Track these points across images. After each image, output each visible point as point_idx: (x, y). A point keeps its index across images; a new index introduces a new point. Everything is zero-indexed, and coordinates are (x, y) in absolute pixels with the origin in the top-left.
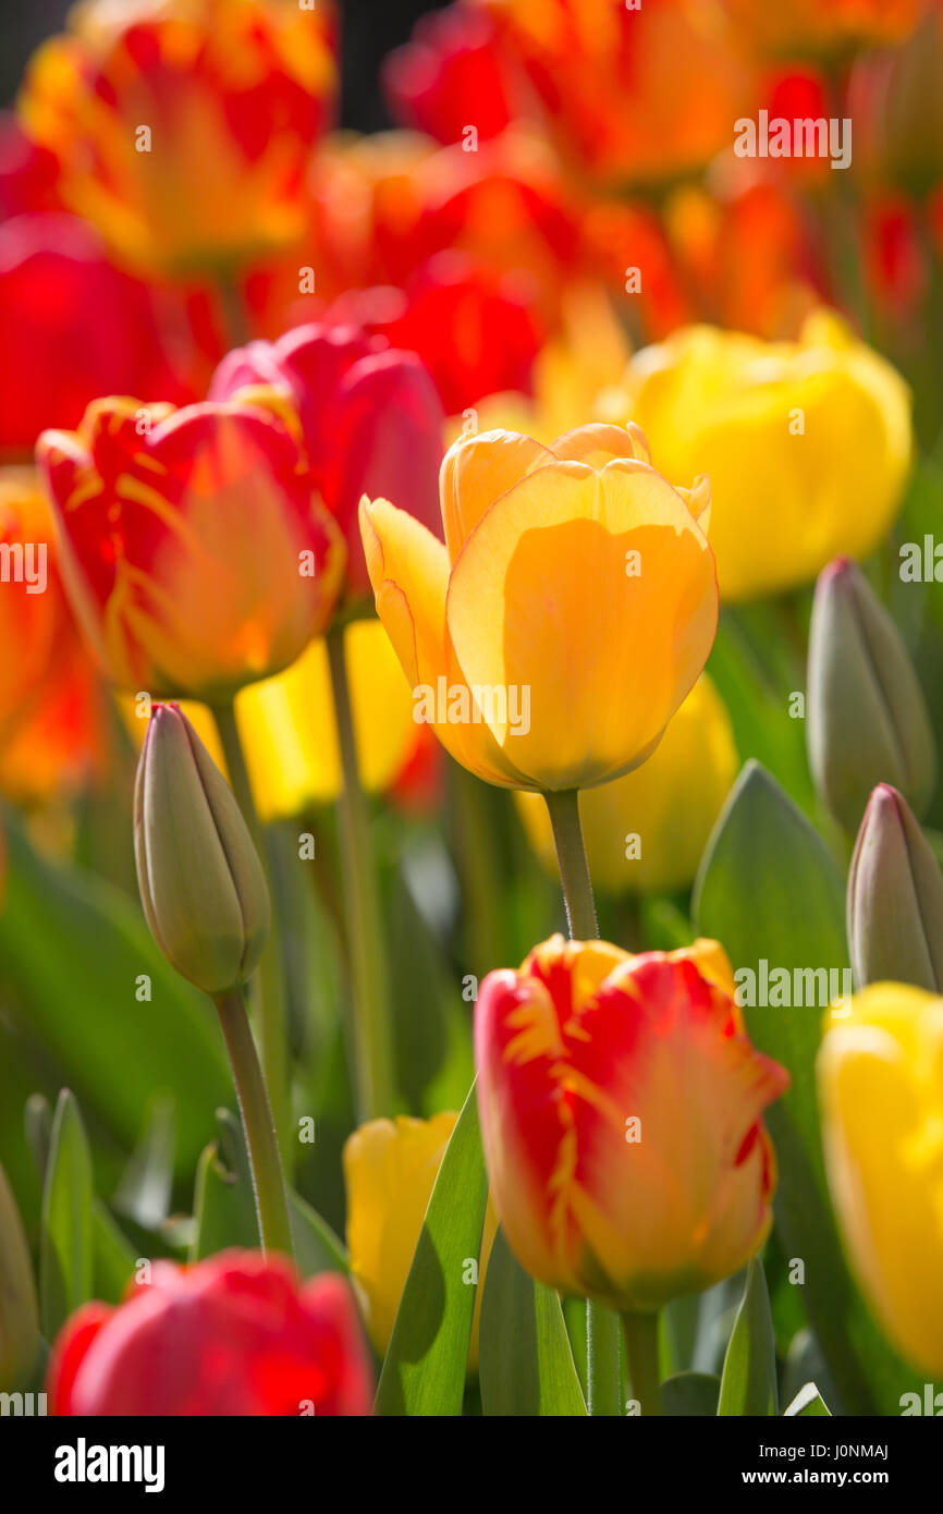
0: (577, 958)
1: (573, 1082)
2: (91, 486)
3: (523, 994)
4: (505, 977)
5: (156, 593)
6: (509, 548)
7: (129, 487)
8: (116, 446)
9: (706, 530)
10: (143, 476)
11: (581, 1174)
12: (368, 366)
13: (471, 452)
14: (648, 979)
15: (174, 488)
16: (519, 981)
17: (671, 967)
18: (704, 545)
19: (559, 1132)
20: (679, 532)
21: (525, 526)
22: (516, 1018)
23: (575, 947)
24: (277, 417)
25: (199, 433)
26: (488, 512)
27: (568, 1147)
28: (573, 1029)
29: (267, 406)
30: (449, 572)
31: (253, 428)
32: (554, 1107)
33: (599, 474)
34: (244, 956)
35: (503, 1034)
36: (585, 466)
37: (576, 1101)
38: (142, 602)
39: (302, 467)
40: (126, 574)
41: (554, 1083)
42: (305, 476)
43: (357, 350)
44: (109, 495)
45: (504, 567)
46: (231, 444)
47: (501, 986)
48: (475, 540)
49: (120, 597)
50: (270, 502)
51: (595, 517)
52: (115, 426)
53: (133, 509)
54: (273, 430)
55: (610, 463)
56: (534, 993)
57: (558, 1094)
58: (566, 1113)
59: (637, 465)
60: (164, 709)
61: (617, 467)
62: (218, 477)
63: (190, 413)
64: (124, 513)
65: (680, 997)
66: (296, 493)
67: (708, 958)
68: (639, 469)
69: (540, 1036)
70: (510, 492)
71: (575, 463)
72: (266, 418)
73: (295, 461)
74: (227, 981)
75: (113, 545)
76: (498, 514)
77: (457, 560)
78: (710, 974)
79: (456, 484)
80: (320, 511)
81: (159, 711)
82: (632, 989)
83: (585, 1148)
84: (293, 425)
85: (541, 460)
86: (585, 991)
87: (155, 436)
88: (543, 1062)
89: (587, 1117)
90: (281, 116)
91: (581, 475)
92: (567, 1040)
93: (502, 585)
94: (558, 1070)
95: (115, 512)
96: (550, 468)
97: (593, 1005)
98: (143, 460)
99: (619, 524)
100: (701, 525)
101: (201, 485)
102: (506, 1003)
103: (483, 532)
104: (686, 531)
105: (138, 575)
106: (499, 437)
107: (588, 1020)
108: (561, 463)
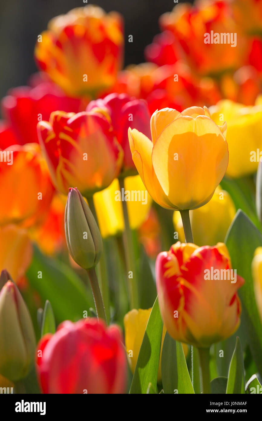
0: (184, 248)
1: (182, 282)
2: (52, 136)
3: (169, 258)
4: (164, 254)
5: (71, 165)
6: (169, 140)
7: (63, 136)
8: (59, 124)
9: (225, 136)
10: (66, 132)
11: (186, 308)
12: (129, 104)
13: (159, 114)
14: (204, 254)
15: (75, 136)
16: (168, 255)
17: (211, 250)
18: (225, 140)
19: (179, 296)
20: (217, 135)
21: (173, 134)
22: (167, 265)
23: (184, 245)
24: (104, 116)
25: (82, 120)
26: (163, 130)
27: (182, 300)
28: (183, 268)
29: (101, 113)
30: (153, 147)
31: (98, 119)
32: (178, 289)
33: (195, 119)
34: (96, 259)
35: (163, 269)
36: (191, 117)
37: (184, 287)
38: (67, 168)
39: (111, 129)
40: (62, 160)
41: (178, 283)
42: (112, 132)
43: (127, 100)
44: (57, 138)
45: (168, 145)
46: (91, 123)
47: (163, 256)
48: (159, 138)
49: (60, 166)
50: (102, 139)
51: (194, 131)
52: (59, 119)
53: (64, 141)
54: (103, 120)
55: (198, 116)
56: (172, 257)
57: (179, 286)
58: (181, 291)
59: (206, 117)
60: (73, 189)
61: (200, 117)
62: (87, 132)
63: (79, 115)
64: (61, 144)
65: (213, 258)
66: (109, 137)
67: (221, 248)
68: (206, 118)
69: (174, 270)
70: (170, 125)
71: (188, 116)
72: (100, 116)
73: (109, 128)
74: (90, 266)
75: (58, 152)
76: (166, 131)
77: (154, 145)
78: (222, 252)
79: (155, 123)
80: (116, 142)
81: (71, 190)
82: (200, 256)
83: (187, 301)
84: (108, 119)
85: (179, 116)
86: (186, 257)
87: (70, 122)
88: (175, 277)
89: (187, 292)
90: (108, 51)
91: (189, 119)
92: (182, 271)
93: (167, 151)
94: (178, 279)
95: (59, 143)
96: (181, 118)
97: (189, 261)
98: (66, 128)
99: (200, 133)
100: (224, 135)
101: (83, 135)
102: (165, 261)
103: (162, 136)
104: (219, 135)
105: (65, 160)
106: (167, 110)
107: (187, 265)
108: (184, 116)
